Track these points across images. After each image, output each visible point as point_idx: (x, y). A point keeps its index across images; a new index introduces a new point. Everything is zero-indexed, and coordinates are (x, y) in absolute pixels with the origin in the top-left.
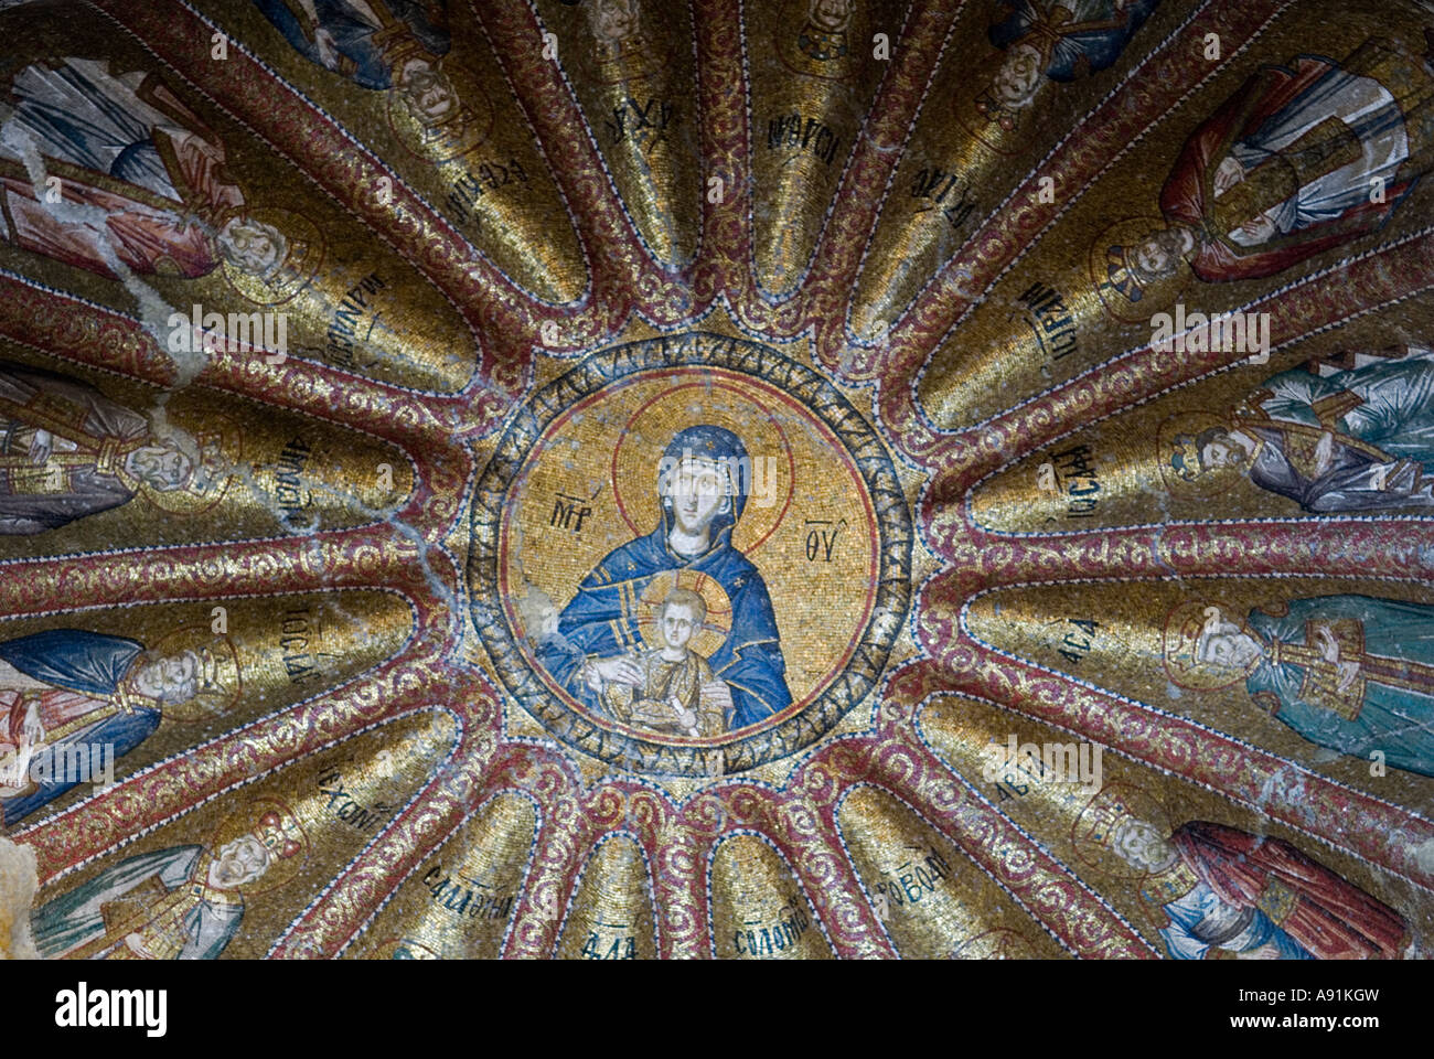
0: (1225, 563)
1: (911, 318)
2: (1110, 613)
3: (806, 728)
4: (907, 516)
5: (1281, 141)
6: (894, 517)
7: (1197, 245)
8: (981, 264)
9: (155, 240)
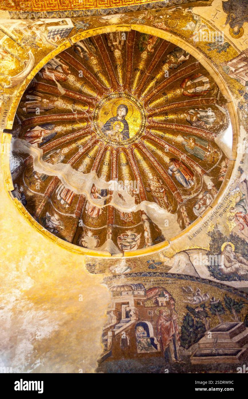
0: (181, 130)
1: (149, 95)
2: (167, 132)
3: (131, 141)
4: (145, 118)
5: (196, 81)
6: (144, 118)
7: (184, 91)
8: (158, 90)
9: (60, 77)
